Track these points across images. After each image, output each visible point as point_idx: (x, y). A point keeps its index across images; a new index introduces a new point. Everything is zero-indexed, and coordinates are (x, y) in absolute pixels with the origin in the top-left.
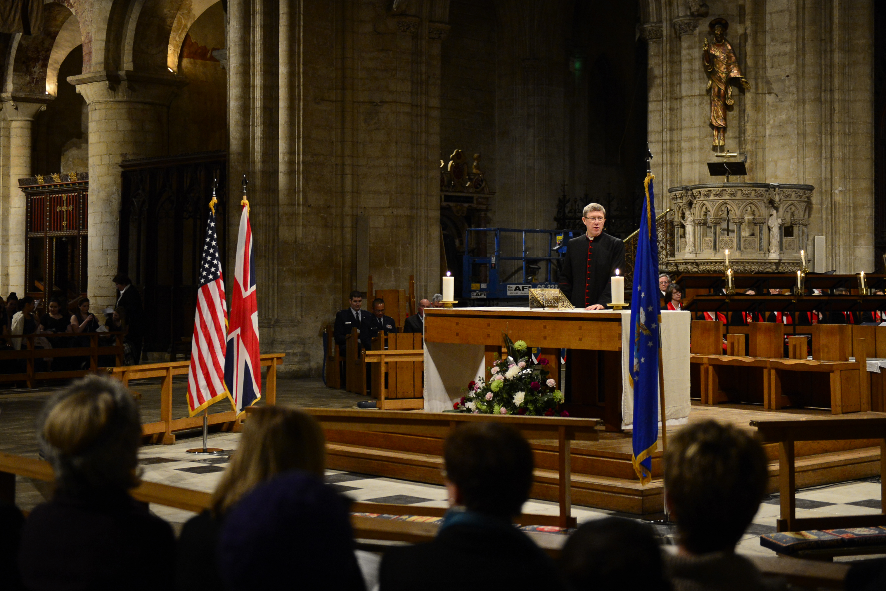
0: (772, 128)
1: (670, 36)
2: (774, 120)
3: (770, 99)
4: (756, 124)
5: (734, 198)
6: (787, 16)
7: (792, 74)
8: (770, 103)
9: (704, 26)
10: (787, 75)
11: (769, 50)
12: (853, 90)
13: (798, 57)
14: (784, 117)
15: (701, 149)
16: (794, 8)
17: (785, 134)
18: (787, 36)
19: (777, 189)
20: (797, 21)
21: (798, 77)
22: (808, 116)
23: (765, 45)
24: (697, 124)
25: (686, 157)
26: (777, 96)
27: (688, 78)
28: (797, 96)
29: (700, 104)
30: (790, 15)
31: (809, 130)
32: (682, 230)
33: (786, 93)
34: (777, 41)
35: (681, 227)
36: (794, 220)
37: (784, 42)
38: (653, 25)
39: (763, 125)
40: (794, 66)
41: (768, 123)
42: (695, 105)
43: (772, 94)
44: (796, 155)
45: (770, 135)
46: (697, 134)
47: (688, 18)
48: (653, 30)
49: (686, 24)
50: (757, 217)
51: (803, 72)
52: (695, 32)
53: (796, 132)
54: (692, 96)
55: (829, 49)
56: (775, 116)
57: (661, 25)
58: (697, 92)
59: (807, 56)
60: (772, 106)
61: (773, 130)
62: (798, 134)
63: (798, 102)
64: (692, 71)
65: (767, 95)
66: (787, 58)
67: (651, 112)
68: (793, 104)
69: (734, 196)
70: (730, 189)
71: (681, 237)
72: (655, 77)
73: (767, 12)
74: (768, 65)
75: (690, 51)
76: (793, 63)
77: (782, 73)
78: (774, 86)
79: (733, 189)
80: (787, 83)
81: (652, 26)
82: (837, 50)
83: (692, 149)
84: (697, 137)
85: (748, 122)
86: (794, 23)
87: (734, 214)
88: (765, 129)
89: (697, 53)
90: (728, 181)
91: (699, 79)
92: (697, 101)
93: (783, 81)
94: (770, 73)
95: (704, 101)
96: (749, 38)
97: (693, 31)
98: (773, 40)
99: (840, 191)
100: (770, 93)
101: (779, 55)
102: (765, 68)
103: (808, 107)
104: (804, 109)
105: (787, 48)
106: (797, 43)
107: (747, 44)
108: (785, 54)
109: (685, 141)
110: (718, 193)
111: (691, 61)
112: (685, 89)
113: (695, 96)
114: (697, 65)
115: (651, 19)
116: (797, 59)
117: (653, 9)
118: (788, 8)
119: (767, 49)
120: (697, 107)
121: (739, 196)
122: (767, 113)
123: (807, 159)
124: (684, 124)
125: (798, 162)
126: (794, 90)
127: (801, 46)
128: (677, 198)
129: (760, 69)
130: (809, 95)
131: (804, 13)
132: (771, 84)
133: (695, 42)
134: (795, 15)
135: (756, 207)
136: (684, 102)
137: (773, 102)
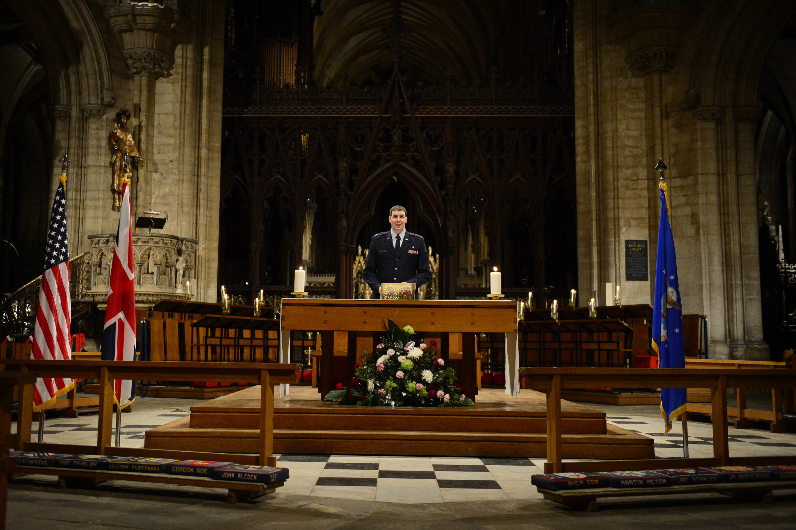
0: (157, 198)
1: (79, 118)
2: (159, 192)
3: (156, 176)
4: (145, 193)
5: (158, 245)
6: (172, 118)
7: (175, 160)
8: (156, 179)
9: (111, 114)
10: (171, 160)
11: (156, 140)
12: (210, 178)
13: (180, 148)
14: (167, 190)
15: (104, 208)
16: (178, 113)
17: (168, 203)
18: (172, 132)
19: (184, 241)
20: (180, 123)
21: (179, 163)
22: (185, 191)
23: (153, 136)
24: (101, 188)
25: (89, 213)
26: (162, 175)
27: (95, 152)
28: (179, 176)
29: (105, 173)
30: (175, 117)
31: (185, 201)
32: (99, 269)
33: (170, 173)
34: (163, 135)
35: (99, 267)
36: (188, 266)
37: (169, 136)
38: (64, 107)
39: (150, 196)
40: (177, 154)
41: (154, 193)
42: (100, 173)
43: (158, 173)
44: (176, 219)
45: (155, 203)
46: (101, 196)
47: (99, 106)
48: (63, 111)
49: (97, 110)
50: (169, 261)
51: (183, 160)
52: (102, 117)
53: (177, 202)
54: (98, 166)
55: (197, 146)
56: (160, 189)
57: (70, 108)
58: (103, 164)
59: (186, 149)
60: (158, 182)
61: (157, 200)
62: (178, 204)
63: (178, 180)
64: (99, 147)
65: (154, 174)
66: (171, 148)
67: (56, 175)
68: (175, 182)
69: (158, 244)
70: (156, 238)
71: (98, 274)
72: (61, 148)
73: (156, 112)
74: (155, 151)
75: (98, 132)
76: (176, 152)
77: (167, 158)
78: (160, 167)
79: (158, 238)
80: (170, 166)
81: (62, 108)
82: (204, 148)
83: (96, 208)
84: (101, 198)
85: (140, 190)
86: (177, 124)
87: (156, 258)
88: (151, 198)
89: (104, 134)
90: (150, 232)
91: (105, 154)
92: (102, 170)
93: (167, 164)
94: (156, 157)
95: (108, 171)
96: (143, 129)
97: (101, 116)
98: (159, 133)
99: (203, 248)
100: (156, 172)
101: (164, 145)
102: (153, 153)
103: (185, 185)
104: (183, 186)
105: (171, 141)
106: (180, 138)
107: (142, 133)
108: (169, 145)
109: (90, 200)
110: (146, 240)
111: (98, 139)
112: (91, 160)
113: (100, 166)
114: (104, 143)
115: (61, 102)
116: (179, 150)
117: (64, 94)
118: (173, 112)
119: (155, 140)
120: (102, 176)
121: (161, 244)
122: (153, 187)
123: (183, 223)
124: (89, 187)
125: (177, 224)
126: (176, 172)
127: (182, 141)
128: (99, 243)
129: (150, 154)
130: (187, 177)
131: (185, 118)
132: (157, 165)
133: (102, 126)
134: (178, 118)
135: (170, 254)
136: (90, 171)
137: (158, 179)
